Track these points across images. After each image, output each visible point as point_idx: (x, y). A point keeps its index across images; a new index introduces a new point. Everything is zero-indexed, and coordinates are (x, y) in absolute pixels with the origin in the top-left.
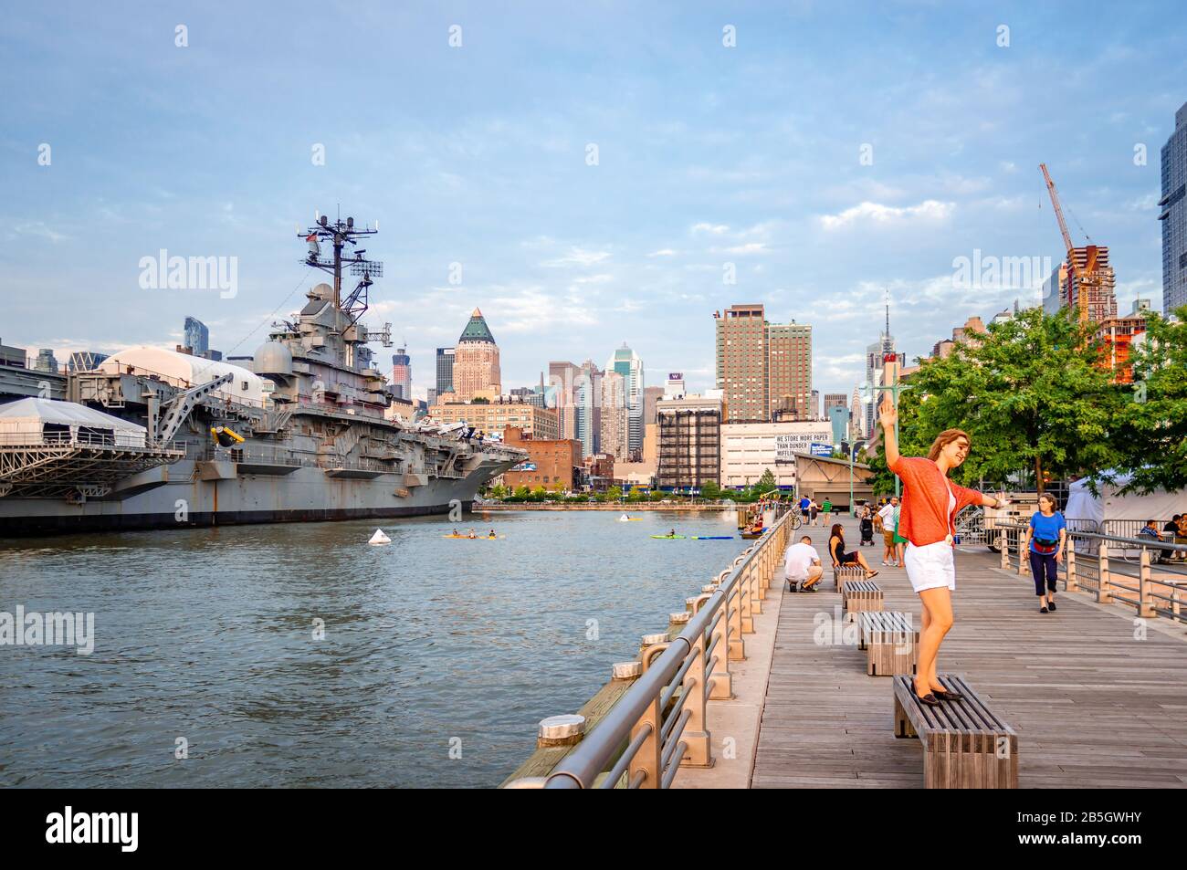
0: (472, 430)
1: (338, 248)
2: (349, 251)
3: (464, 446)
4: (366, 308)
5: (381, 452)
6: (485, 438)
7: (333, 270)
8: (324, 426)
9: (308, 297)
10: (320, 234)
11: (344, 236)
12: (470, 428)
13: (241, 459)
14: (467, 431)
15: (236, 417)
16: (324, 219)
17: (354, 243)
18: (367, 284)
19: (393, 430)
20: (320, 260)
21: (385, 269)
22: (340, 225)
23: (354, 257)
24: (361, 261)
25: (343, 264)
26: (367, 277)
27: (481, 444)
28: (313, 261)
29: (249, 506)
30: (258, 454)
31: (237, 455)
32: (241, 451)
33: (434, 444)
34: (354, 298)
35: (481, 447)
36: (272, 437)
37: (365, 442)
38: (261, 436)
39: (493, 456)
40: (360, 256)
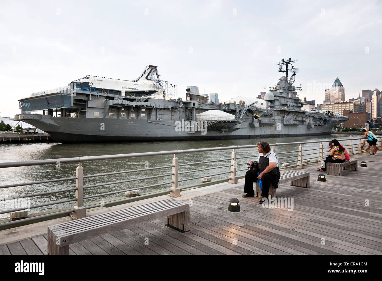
0: (329, 112)
1: (287, 66)
2: (290, 66)
3: (327, 116)
4: (294, 81)
5: (300, 119)
6: (334, 114)
7: (286, 72)
8: (283, 113)
9: (280, 80)
10: (282, 63)
11: (289, 63)
12: (329, 111)
13: (261, 122)
14: (328, 112)
15: (259, 111)
16: (283, 59)
17: (292, 64)
19: (304, 113)
20: (282, 70)
21: (299, 70)
22: (287, 60)
23: (292, 68)
24: (293, 69)
25: (288, 70)
26: (294, 73)
27: (333, 116)
28: (280, 71)
29: (263, 133)
30: (265, 120)
31: (260, 121)
32: (261, 120)
33: (316, 116)
34: (291, 79)
35: (332, 117)
36: (269, 116)
37: (295, 116)
38: (265, 116)
40: (293, 68)
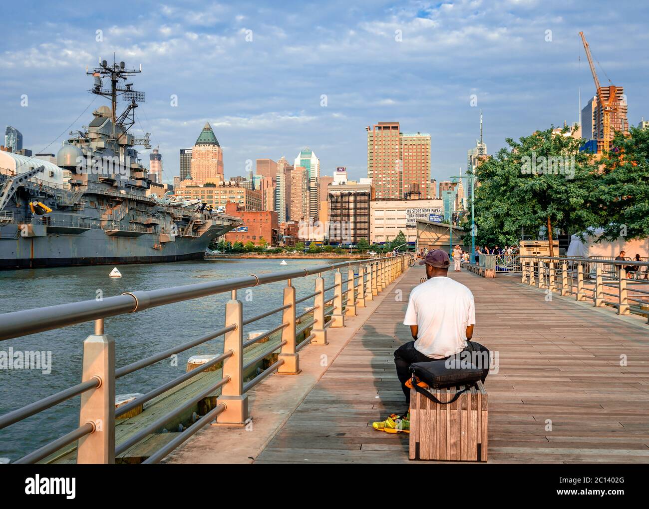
0: (204, 204)
1: (114, 83)
2: (121, 84)
3: (199, 215)
4: (134, 122)
5: (143, 219)
6: (213, 210)
7: (111, 97)
8: (105, 202)
9: (94, 115)
10: (102, 73)
11: (118, 74)
12: (203, 204)
13: (49, 224)
14: (201, 205)
15: (45, 195)
16: (105, 62)
17: (125, 79)
18: (135, 106)
19: (151, 204)
20: (102, 90)
21: (146, 97)
22: (116, 67)
23: (125, 88)
24: (130, 91)
25: (118, 93)
26: (134, 102)
27: (211, 214)
28: (97, 91)
29: (55, 255)
30: (60, 220)
31: (47, 221)
32: (49, 218)
33: (179, 214)
34: (125, 116)
35: (210, 216)
36: (70, 208)
37: (132, 212)
38: (63, 208)
39: (218, 222)
40: (129, 88)
